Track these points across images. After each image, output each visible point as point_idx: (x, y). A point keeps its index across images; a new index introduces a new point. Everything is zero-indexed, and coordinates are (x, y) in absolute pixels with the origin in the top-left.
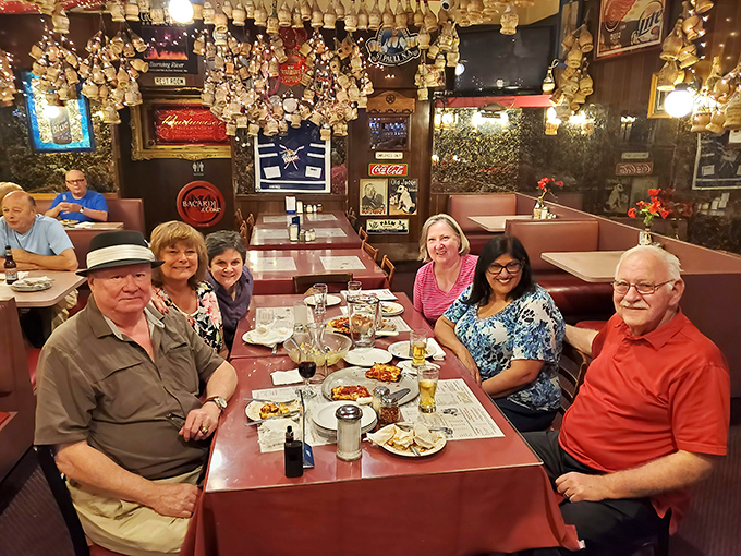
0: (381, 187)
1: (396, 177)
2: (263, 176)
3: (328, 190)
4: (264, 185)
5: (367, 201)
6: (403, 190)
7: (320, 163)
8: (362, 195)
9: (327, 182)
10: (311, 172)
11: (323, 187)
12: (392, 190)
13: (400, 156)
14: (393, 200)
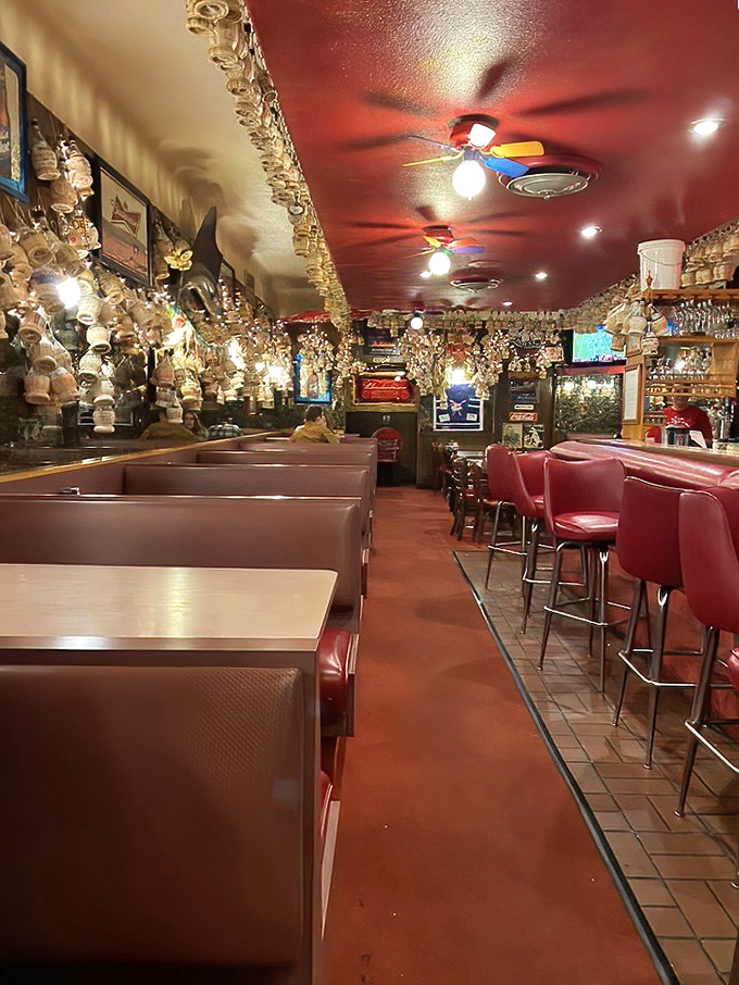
0: (518, 429)
1: (528, 422)
2: (438, 420)
3: (481, 429)
4: (438, 427)
5: (507, 438)
6: (534, 432)
7: (476, 411)
8: (504, 434)
9: (481, 424)
10: (469, 417)
11: (478, 427)
12: (526, 431)
13: (532, 407)
14: (526, 438)
